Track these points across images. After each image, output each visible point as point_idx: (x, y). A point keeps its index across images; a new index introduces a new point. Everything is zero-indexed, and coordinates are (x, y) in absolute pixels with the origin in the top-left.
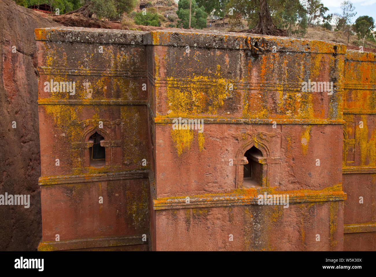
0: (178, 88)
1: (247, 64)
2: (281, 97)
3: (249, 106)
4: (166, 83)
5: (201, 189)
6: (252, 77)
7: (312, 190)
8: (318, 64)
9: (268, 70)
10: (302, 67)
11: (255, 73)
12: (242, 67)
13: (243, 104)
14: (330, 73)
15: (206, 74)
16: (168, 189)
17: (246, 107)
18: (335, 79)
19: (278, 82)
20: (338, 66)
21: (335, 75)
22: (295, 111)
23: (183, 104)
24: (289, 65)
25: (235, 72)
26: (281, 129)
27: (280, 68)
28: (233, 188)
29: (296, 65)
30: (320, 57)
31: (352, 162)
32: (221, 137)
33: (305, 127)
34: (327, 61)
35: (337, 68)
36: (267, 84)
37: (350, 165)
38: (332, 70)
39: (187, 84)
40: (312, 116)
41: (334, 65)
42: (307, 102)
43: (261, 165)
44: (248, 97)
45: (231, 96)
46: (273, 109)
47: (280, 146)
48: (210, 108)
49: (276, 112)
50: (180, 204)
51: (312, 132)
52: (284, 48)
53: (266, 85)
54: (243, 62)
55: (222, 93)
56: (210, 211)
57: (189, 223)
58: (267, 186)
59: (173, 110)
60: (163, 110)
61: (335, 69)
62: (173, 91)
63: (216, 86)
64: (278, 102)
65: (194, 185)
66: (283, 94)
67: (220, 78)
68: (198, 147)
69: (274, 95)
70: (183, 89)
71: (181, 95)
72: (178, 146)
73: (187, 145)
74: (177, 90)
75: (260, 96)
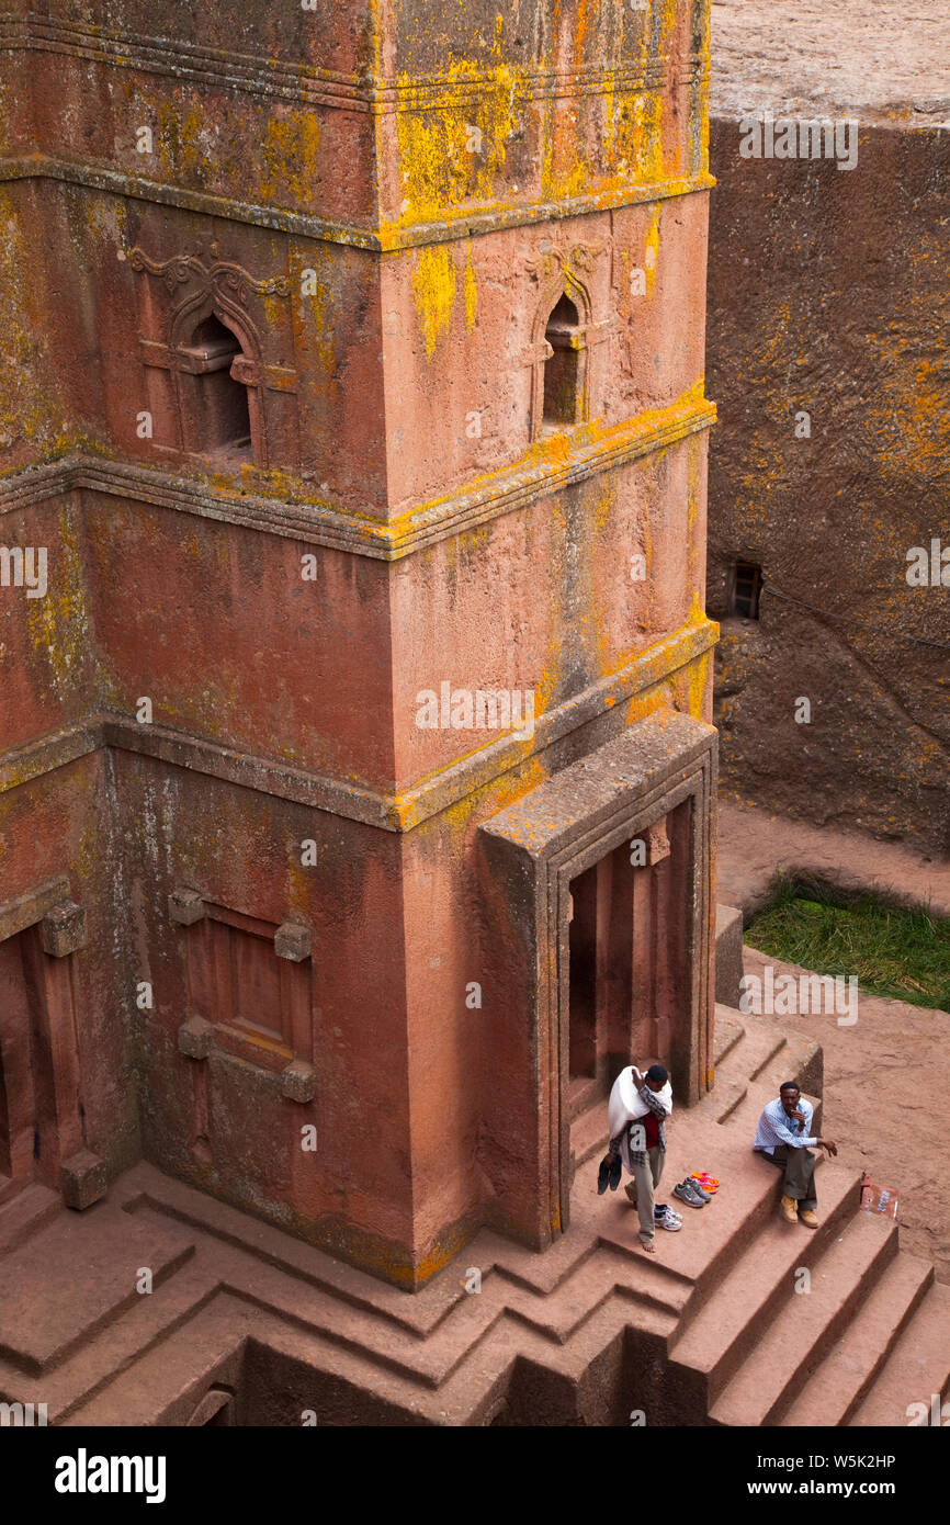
0: (415, 112)
1: (552, 7)
2: (610, 117)
3: (553, 156)
4: (396, 99)
5: (469, 466)
6: (561, 52)
7: (662, 408)
9: (590, 24)
10: (648, 6)
11: (565, 37)
12: (543, 18)
13: (542, 153)
14: (693, 20)
15: (474, 53)
17: (548, 161)
18: (700, 37)
19: (605, 63)
21: (701, 27)
22: (632, 164)
23: (431, 172)
25: (530, 39)
26: (612, 225)
28: (525, 445)
32: (507, 275)
33: (652, 209)
35: (704, 1)
36: (587, 72)
38: (695, 11)
39: (435, 94)
40: (660, 170)
42: (654, 125)
43: (575, 352)
44: (552, 127)
45: (522, 128)
46: (595, 160)
47: (609, 285)
48: (480, 177)
49: (601, 169)
50: (442, 526)
51: (662, 225)
53: (585, 77)
55: (502, 119)
56: (493, 529)
57: (454, 585)
58: (584, 420)
59: (413, 197)
60: (393, 201)
61: (701, 6)
62: (410, 128)
64: (605, 133)
65: (457, 456)
66: (614, 105)
67: (501, 63)
68: (466, 321)
69: (598, 109)
70: (428, 116)
71: (426, 138)
72: (428, 325)
73: (444, 318)
74: (417, 123)
75: (573, 119)
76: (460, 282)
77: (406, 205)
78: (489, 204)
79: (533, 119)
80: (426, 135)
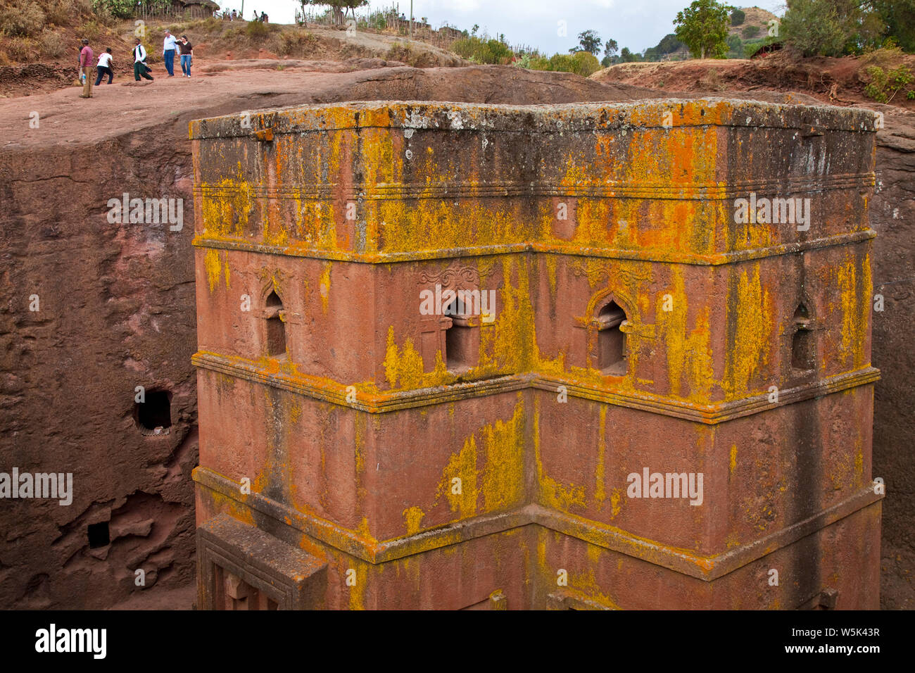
0: (210, 196)
1: (263, 157)
2: (300, 209)
3: (269, 224)
4: (201, 191)
5: (232, 348)
6: (270, 178)
7: (337, 381)
8: (337, 148)
9: (283, 165)
10: (319, 157)
11: (271, 172)
12: (259, 163)
13: (263, 222)
14: (353, 165)
15: (230, 176)
16: (205, 340)
17: (267, 226)
18: (361, 175)
19: (294, 184)
20: (363, 151)
21: (360, 169)
22: (315, 237)
24: (304, 156)
25: (254, 171)
26: (299, 265)
27: (295, 160)
28: (259, 355)
29: (312, 154)
30: (339, 137)
31: (648, 382)
32: (245, 271)
33: (325, 263)
34: (348, 142)
35: (362, 155)
36: (283, 188)
37: (644, 388)
38: (355, 160)
40: (334, 244)
41: (357, 149)
42: (329, 219)
43: (282, 323)
44: (268, 212)
45: (253, 209)
46: (292, 231)
47: (298, 295)
48: (237, 226)
49: (296, 237)
51: (333, 275)
52: (296, 127)
53: (283, 190)
54: (259, 154)
55: (246, 204)
56: (235, 382)
57: (220, 394)
59: (208, 228)
60: (200, 228)
61: (360, 157)
62: (207, 201)
63: (239, 192)
64: (296, 218)
65: (224, 340)
66: (302, 205)
67: (243, 181)
68: (226, 283)
69: (292, 206)
70: (216, 199)
71: (213, 207)
72: (210, 279)
73: (217, 279)
74: (211, 201)
75: (278, 209)
76: (223, 266)
77: (205, 231)
78: (238, 239)
79: (258, 206)
80: (213, 206)
